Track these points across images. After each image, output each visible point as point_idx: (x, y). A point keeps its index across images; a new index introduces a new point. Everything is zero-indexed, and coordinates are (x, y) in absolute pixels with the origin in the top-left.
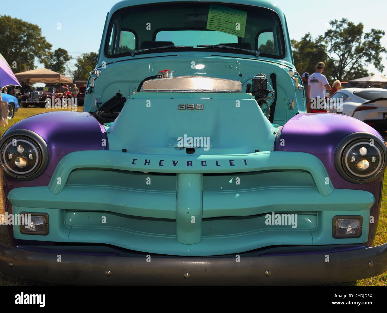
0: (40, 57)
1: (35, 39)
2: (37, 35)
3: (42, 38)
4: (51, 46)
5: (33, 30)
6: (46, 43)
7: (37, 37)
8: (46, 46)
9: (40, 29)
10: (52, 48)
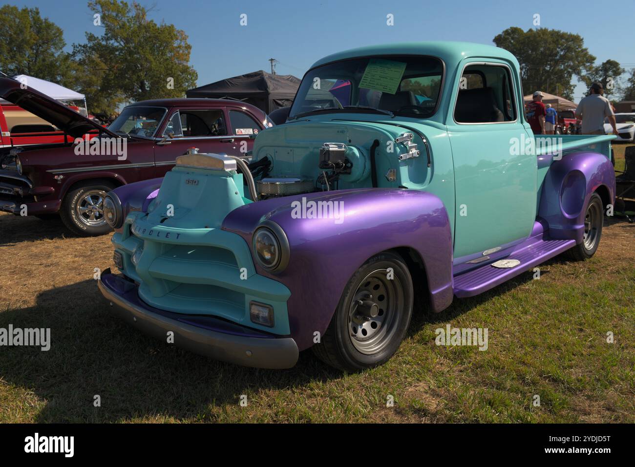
0: (578, 73)
1: (575, 51)
2: (577, 47)
3: (583, 50)
4: (594, 59)
5: (573, 42)
6: (587, 56)
7: (577, 50)
8: (587, 59)
9: (582, 40)
10: (596, 61)
